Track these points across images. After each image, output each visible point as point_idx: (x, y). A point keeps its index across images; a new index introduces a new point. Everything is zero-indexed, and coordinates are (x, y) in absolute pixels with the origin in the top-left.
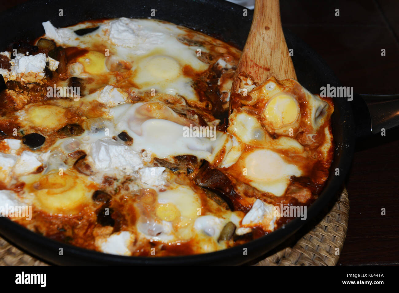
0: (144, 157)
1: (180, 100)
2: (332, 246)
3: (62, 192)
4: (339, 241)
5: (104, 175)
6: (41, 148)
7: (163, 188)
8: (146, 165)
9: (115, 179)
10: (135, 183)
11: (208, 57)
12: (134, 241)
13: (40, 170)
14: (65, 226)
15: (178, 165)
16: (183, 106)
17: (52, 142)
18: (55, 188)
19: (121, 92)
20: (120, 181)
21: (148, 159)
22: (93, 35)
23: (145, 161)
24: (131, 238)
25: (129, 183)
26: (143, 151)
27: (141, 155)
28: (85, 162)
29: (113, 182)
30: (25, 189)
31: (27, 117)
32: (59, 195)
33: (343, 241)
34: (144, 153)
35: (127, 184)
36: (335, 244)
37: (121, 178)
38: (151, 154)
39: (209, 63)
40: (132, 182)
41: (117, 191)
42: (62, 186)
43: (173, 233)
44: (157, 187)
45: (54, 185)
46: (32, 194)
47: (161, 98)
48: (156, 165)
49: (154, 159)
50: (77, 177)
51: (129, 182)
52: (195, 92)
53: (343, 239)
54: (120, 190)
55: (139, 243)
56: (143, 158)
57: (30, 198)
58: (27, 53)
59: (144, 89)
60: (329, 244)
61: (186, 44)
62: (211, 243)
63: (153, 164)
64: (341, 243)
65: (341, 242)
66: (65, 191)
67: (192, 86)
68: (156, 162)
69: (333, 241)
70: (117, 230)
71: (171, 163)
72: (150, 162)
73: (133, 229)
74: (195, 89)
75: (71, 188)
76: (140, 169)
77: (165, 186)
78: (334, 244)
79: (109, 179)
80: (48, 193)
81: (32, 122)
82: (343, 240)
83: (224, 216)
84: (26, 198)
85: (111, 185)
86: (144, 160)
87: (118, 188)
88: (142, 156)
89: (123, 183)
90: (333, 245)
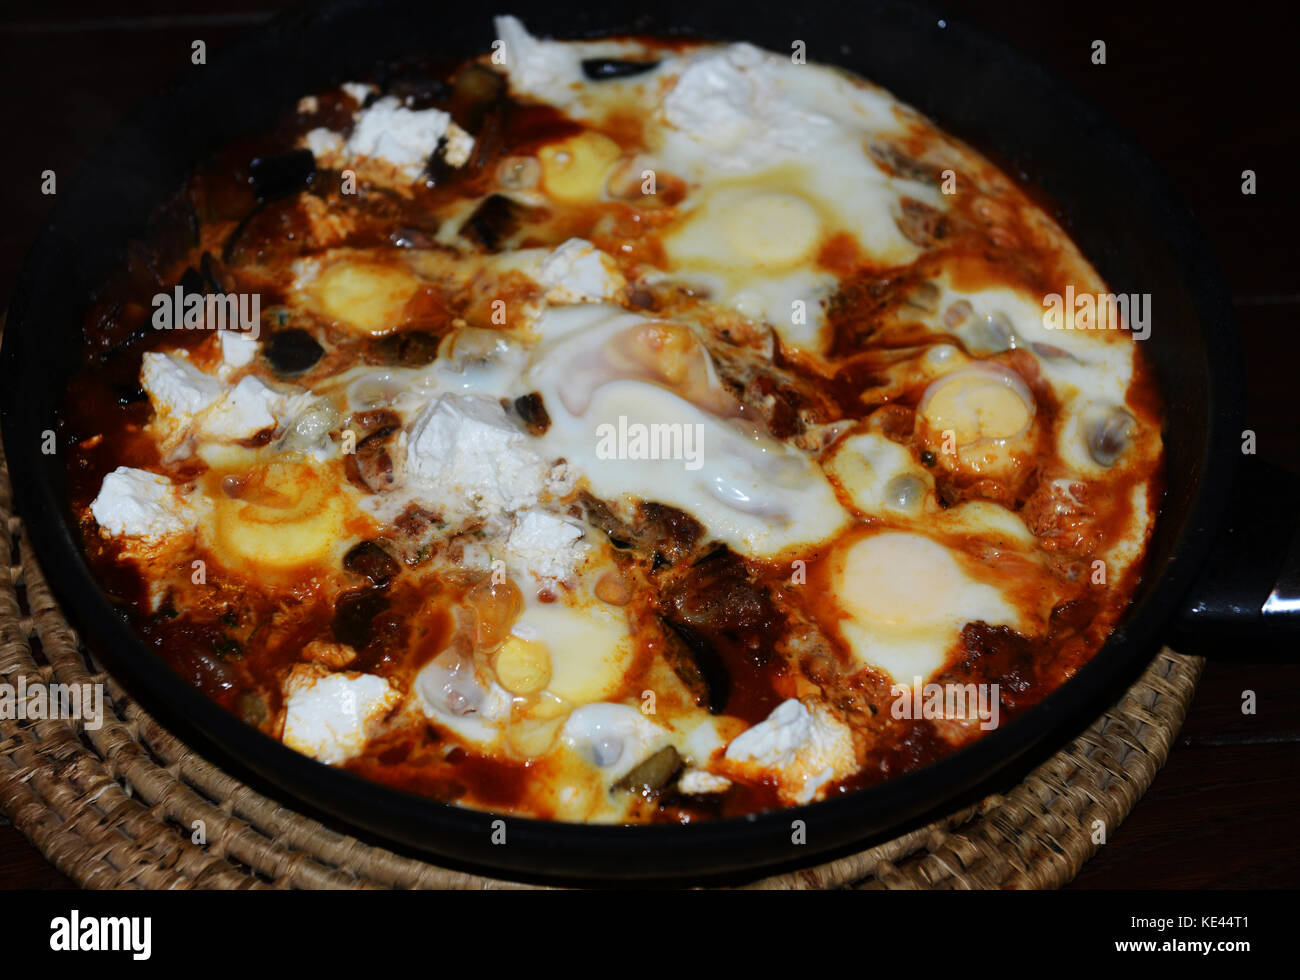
0: (552, 480)
1: (763, 337)
2: (1162, 690)
3: (276, 522)
4: (1181, 676)
5: (411, 501)
6: (302, 376)
7: (554, 589)
8: (546, 503)
9: (437, 520)
10: (486, 547)
11: (932, 227)
12: (390, 708)
13: (261, 438)
14: (243, 612)
15: (637, 535)
16: (762, 358)
17: (342, 367)
18: (267, 505)
19: (610, 269)
20: (447, 529)
21: (560, 489)
22: (629, 85)
23: (550, 489)
24: (387, 699)
25: (470, 542)
26: (561, 461)
27: (546, 471)
28: (386, 446)
29: (426, 527)
30: (201, 483)
31: (313, 285)
32: (264, 528)
33: (1195, 676)
34: (561, 468)
35: (461, 542)
36: (1172, 683)
37: (454, 520)
38: (578, 475)
39: (926, 245)
40: (479, 539)
41: (423, 556)
42: (286, 503)
43: (501, 725)
44: (539, 578)
45: (269, 496)
46: (209, 500)
47: (711, 320)
48: (575, 511)
49: (581, 494)
50: (337, 491)
51: (472, 537)
52: (824, 323)
53: (1196, 668)
54: (435, 553)
55: (399, 721)
56: (547, 481)
57: (199, 508)
58: (410, 101)
59: (682, 276)
60: (1153, 685)
61: (884, 167)
62: (591, 788)
63: (568, 506)
64: (1191, 683)
65: (1190, 678)
66: (285, 521)
67: (823, 304)
68: (580, 505)
69: (1165, 677)
70: (362, 666)
71: (620, 522)
72: (562, 499)
73: (408, 675)
74: (831, 315)
75: (307, 516)
76: (524, 508)
77: (562, 584)
78: (1168, 685)
79: (418, 517)
80: (243, 515)
81: (320, 301)
82: (1195, 671)
83: (674, 722)
84: (190, 506)
85: (418, 534)
86: (548, 486)
87: (430, 550)
88: (550, 476)
89: (452, 538)
90: (1165, 687)
